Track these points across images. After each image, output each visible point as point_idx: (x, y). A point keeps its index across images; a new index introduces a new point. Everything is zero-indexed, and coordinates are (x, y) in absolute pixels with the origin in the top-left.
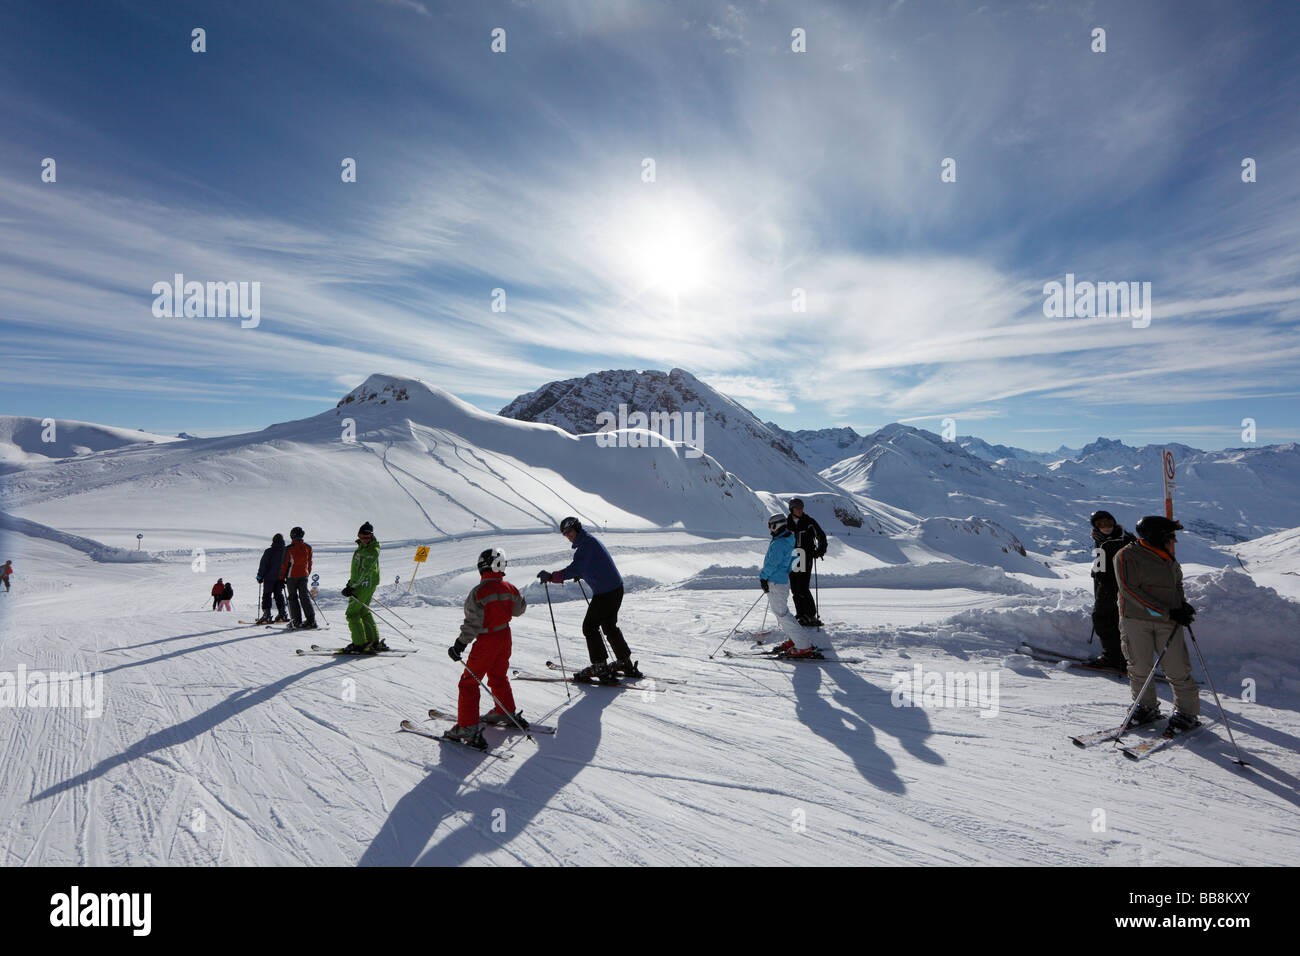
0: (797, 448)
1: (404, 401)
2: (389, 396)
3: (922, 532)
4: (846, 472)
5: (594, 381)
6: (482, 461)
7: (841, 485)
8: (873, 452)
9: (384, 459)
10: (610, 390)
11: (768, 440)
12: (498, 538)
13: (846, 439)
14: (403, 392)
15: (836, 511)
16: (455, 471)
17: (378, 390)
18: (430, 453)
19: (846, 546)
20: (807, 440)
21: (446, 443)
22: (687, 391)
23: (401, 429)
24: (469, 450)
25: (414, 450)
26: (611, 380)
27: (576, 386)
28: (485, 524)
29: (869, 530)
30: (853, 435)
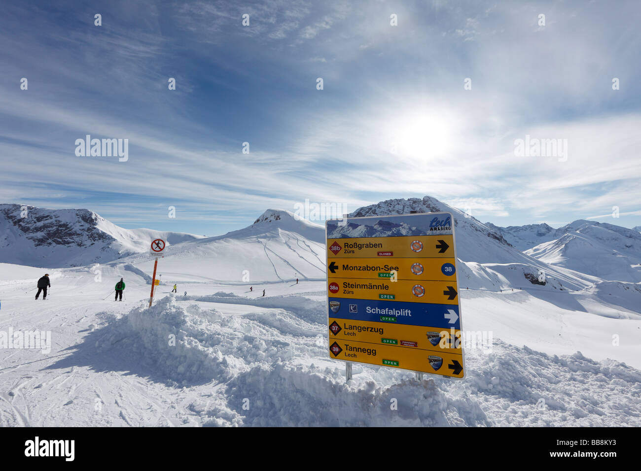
0: (507, 237)
1: (279, 220)
2: (273, 218)
3: (597, 290)
4: (545, 251)
5: (383, 205)
6: (309, 246)
7: (540, 260)
8: (564, 239)
9: (265, 246)
10: (391, 209)
11: (485, 233)
12: (306, 282)
13: (543, 231)
14: (278, 217)
15: (525, 275)
16: (295, 251)
17: (268, 216)
18: (286, 243)
19: (531, 296)
20: (514, 232)
21: (294, 238)
22: (433, 208)
23: (275, 233)
24: (304, 242)
25: (278, 242)
26: (391, 205)
27: (373, 208)
28: (301, 276)
29: (551, 287)
30: (549, 229)
